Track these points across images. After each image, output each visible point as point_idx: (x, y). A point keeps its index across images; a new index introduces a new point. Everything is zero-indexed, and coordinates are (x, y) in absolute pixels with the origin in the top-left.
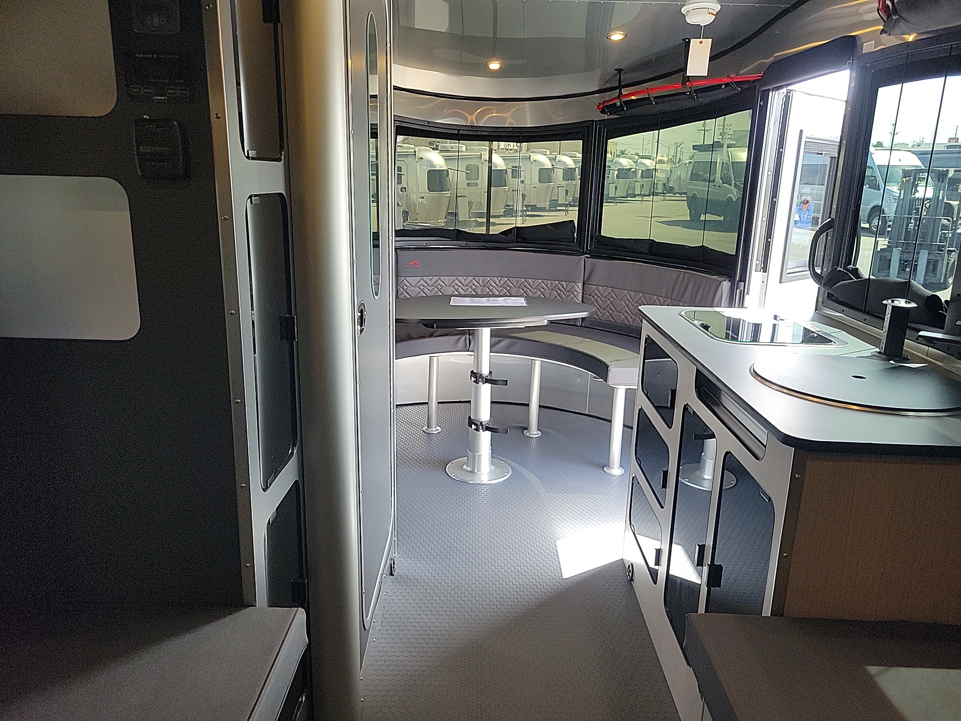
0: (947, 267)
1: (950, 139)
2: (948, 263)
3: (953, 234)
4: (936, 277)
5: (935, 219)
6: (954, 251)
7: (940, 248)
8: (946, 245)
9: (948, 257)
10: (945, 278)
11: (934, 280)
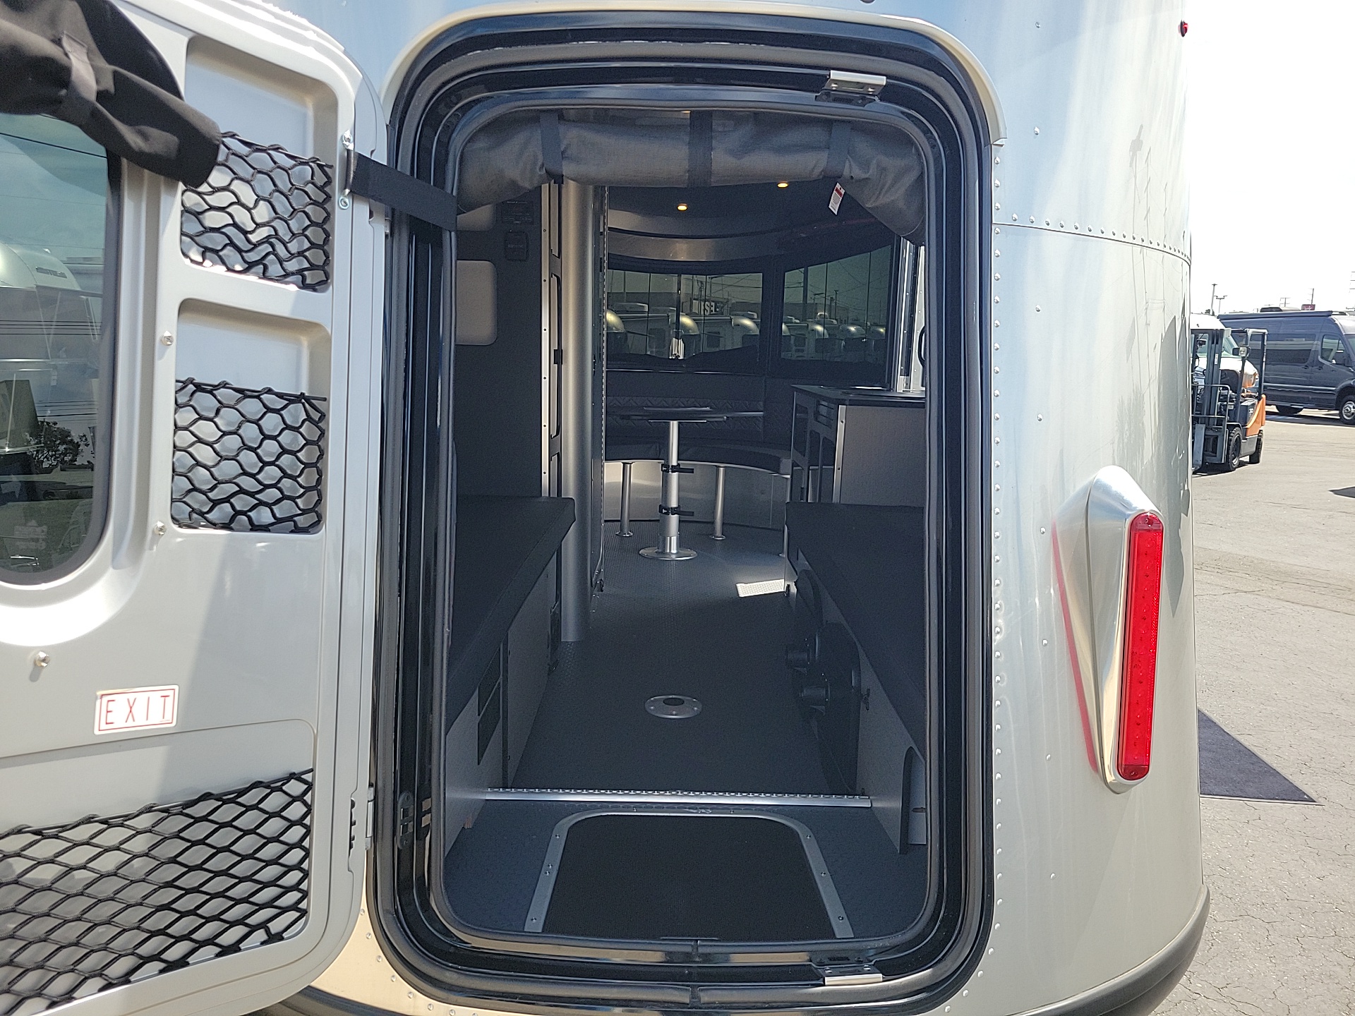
0: (1229, 445)
1: (1305, 306)
2: (1230, 440)
3: (1235, 407)
4: (1216, 456)
5: (1212, 387)
6: (1238, 426)
7: (1220, 422)
8: (1225, 418)
9: (1230, 433)
10: (1227, 457)
11: (1215, 460)
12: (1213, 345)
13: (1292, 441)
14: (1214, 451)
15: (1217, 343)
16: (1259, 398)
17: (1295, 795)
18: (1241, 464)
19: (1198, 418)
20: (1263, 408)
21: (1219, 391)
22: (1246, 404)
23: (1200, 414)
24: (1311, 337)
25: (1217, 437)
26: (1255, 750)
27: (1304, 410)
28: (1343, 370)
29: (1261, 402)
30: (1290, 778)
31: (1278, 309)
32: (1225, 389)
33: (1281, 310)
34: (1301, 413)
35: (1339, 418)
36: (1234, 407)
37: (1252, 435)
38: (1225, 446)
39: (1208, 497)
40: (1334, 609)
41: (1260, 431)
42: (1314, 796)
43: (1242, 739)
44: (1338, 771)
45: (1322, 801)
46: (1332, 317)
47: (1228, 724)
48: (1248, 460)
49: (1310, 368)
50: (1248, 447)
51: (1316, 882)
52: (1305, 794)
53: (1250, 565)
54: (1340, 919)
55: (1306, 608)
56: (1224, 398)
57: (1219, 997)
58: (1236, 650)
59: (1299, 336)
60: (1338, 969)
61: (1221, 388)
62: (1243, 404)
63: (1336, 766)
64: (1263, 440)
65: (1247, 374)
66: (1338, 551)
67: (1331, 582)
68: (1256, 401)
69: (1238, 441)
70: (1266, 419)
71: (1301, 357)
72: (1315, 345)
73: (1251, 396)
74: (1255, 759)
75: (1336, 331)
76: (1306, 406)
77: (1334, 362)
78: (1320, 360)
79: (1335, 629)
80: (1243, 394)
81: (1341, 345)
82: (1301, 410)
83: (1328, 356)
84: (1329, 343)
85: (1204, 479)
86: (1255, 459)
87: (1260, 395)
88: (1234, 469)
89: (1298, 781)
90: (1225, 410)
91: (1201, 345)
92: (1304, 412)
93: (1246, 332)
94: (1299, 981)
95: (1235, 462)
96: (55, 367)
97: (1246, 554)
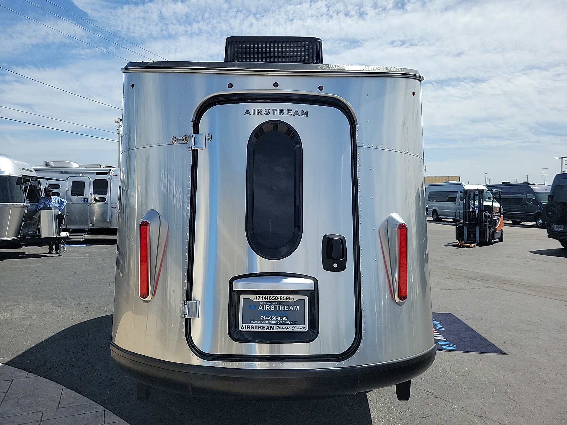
2: (489, 233)
4: (484, 239)
5: (481, 212)
6: (492, 227)
7: (485, 225)
8: (487, 224)
9: (489, 230)
10: (489, 239)
11: (484, 241)
12: (480, 196)
13: (517, 234)
14: (484, 237)
15: (481, 195)
16: (500, 216)
17: (499, 351)
18: (495, 242)
19: (477, 224)
20: (502, 222)
21: (484, 213)
22: (495, 219)
23: (477, 222)
24: (522, 193)
25: (484, 231)
26: (487, 338)
27: (523, 222)
28: (536, 206)
29: (501, 218)
30: (498, 347)
31: (509, 183)
32: (486, 212)
33: (510, 183)
34: (522, 224)
35: (536, 225)
36: (490, 220)
37: (499, 231)
38: (488, 235)
39: (481, 254)
40: (525, 293)
41: (502, 229)
42: (506, 352)
43: (482, 335)
44: (516, 344)
45: (508, 353)
46: (530, 185)
47: (478, 330)
48: (498, 241)
49: (523, 206)
50: (497, 235)
51: (502, 377)
52: (502, 351)
53: (494, 278)
54: (508, 388)
55: (514, 293)
56: (486, 216)
57: (462, 410)
58: (485, 306)
59: (518, 193)
60: (505, 402)
61: (485, 212)
62: (494, 218)
63: (515, 343)
64: (504, 233)
65: (494, 207)
66: (529, 273)
67: (525, 284)
68: (499, 217)
69: (493, 233)
70: (504, 226)
71: (519, 201)
72: (524, 196)
73: (497, 216)
74: (486, 341)
75: (532, 191)
76: (523, 220)
77: (532, 203)
78: (527, 202)
79: (523, 300)
80: (494, 215)
81: (534, 197)
82: (521, 222)
83: (530, 201)
84: (530, 196)
85: (480, 248)
86: (501, 240)
87: (501, 214)
88: (492, 244)
89: (501, 348)
90: (487, 221)
91: (476, 196)
92: (523, 223)
93: (493, 191)
94: (491, 405)
95: (492, 241)
96: (27, 206)
97: (493, 274)
